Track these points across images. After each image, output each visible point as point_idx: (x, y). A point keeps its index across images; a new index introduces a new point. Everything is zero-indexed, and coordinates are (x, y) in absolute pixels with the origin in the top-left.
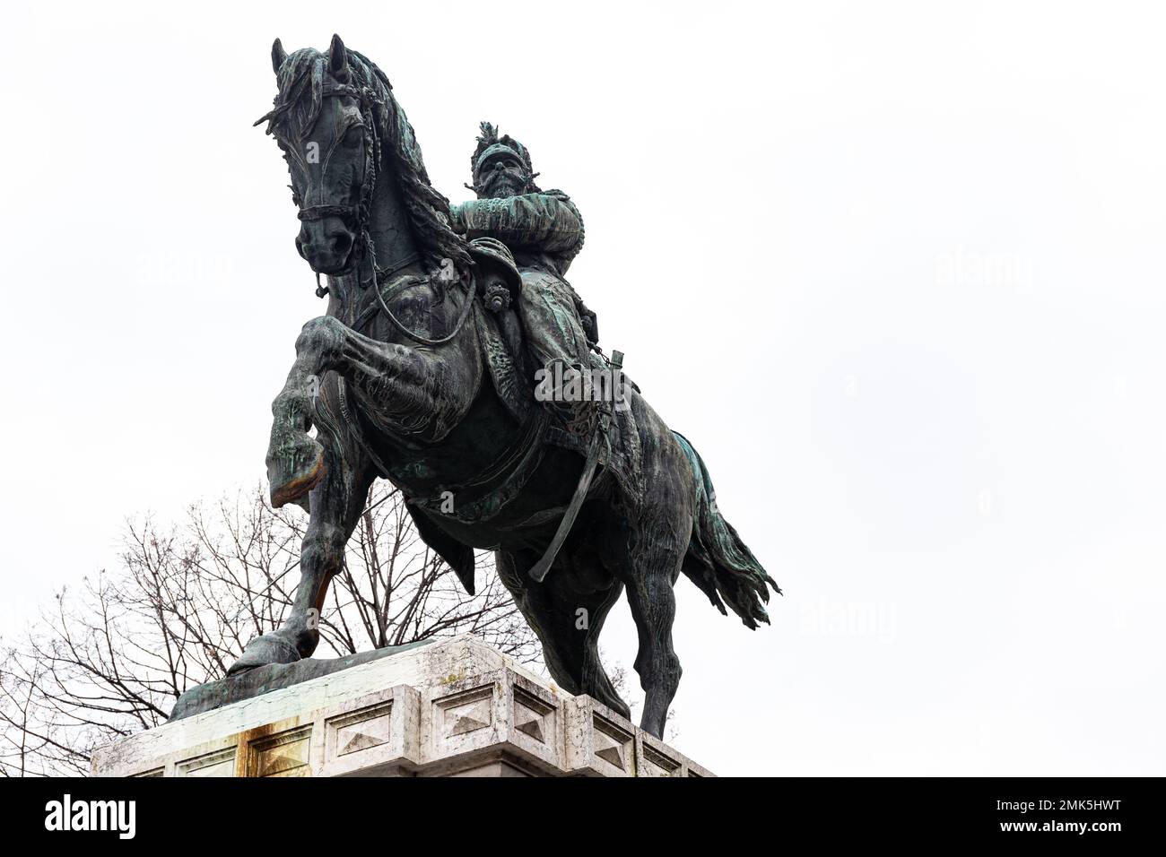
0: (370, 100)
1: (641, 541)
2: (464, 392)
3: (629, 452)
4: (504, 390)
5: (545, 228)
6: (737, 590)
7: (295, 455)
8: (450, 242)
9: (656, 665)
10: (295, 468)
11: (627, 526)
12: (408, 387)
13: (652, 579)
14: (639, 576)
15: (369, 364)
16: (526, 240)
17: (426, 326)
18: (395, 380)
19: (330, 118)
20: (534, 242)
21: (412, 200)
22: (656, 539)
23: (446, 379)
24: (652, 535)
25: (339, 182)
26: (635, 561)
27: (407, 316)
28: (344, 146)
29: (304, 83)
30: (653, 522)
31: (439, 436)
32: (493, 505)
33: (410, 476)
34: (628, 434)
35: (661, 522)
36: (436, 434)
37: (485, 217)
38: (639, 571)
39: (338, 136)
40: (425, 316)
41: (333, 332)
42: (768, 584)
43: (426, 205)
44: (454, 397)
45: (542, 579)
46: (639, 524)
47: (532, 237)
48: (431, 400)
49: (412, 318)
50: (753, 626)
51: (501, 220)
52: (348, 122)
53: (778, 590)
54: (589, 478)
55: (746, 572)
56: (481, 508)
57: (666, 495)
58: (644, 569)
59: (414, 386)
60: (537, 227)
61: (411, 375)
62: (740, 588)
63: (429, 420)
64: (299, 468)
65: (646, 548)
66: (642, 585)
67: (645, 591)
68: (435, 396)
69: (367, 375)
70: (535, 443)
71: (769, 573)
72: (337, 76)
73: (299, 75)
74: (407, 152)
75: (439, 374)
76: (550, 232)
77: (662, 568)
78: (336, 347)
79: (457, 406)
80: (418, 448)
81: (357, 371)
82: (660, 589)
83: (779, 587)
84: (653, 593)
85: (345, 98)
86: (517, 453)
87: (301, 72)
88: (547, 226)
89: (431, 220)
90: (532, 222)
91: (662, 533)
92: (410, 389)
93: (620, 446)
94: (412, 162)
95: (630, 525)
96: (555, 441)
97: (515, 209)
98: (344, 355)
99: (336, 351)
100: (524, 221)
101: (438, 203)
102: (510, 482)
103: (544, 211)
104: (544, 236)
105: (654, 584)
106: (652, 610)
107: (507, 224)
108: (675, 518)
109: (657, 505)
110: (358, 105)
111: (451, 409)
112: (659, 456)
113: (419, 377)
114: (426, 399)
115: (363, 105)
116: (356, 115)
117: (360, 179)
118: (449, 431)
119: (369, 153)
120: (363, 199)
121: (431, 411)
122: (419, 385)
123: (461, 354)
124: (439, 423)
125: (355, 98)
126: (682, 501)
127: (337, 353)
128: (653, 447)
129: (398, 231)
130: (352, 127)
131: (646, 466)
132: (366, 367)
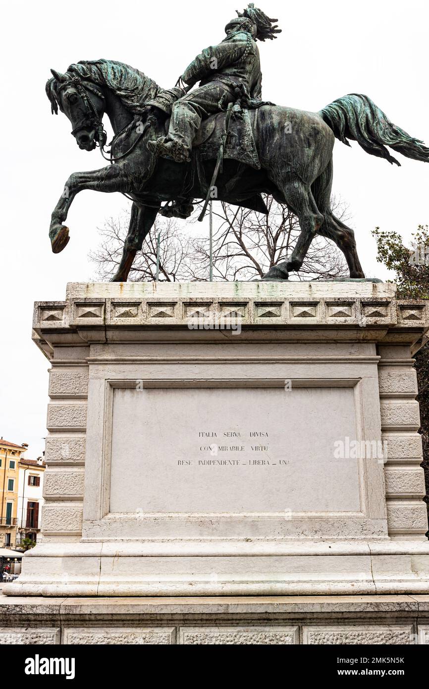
0: (76, 82)
1: (274, 174)
2: (139, 168)
3: (243, 144)
12: (111, 181)
13: (287, 187)
15: (93, 181)
18: (105, 181)
19: (63, 99)
21: (121, 100)
22: (281, 170)
23: (127, 169)
24: (278, 169)
25: (78, 118)
28: (73, 104)
29: (51, 93)
30: (276, 164)
31: (139, 189)
34: (244, 135)
36: (136, 189)
37: (189, 72)
39: (67, 104)
40: (121, 147)
44: (133, 173)
48: (125, 179)
52: (66, 97)
55: (397, 143)
57: (280, 149)
60: (205, 64)
61: (111, 175)
63: (130, 186)
65: (279, 176)
68: (126, 176)
70: (198, 163)
72: (61, 82)
74: (111, 85)
75: (125, 168)
77: (290, 180)
81: (89, 186)
84: (288, 193)
86: (193, 172)
88: (208, 61)
91: (283, 166)
93: (238, 144)
96: (204, 159)
97: (196, 62)
98: (80, 184)
100: (200, 65)
102: (202, 182)
105: (288, 189)
108: (287, 157)
109: (275, 156)
110: (72, 87)
111: (135, 178)
112: (278, 131)
113: (115, 175)
114: (123, 180)
115: (75, 85)
116: (68, 93)
117: (85, 111)
118: (142, 185)
119: (85, 100)
120: (90, 117)
121: (128, 183)
122: (116, 177)
123: (140, 153)
124: (135, 185)
125: (70, 85)
126: (292, 146)
127: (74, 186)
128: (274, 129)
129: (122, 114)
130: (69, 97)
131: (269, 140)
132: (92, 183)
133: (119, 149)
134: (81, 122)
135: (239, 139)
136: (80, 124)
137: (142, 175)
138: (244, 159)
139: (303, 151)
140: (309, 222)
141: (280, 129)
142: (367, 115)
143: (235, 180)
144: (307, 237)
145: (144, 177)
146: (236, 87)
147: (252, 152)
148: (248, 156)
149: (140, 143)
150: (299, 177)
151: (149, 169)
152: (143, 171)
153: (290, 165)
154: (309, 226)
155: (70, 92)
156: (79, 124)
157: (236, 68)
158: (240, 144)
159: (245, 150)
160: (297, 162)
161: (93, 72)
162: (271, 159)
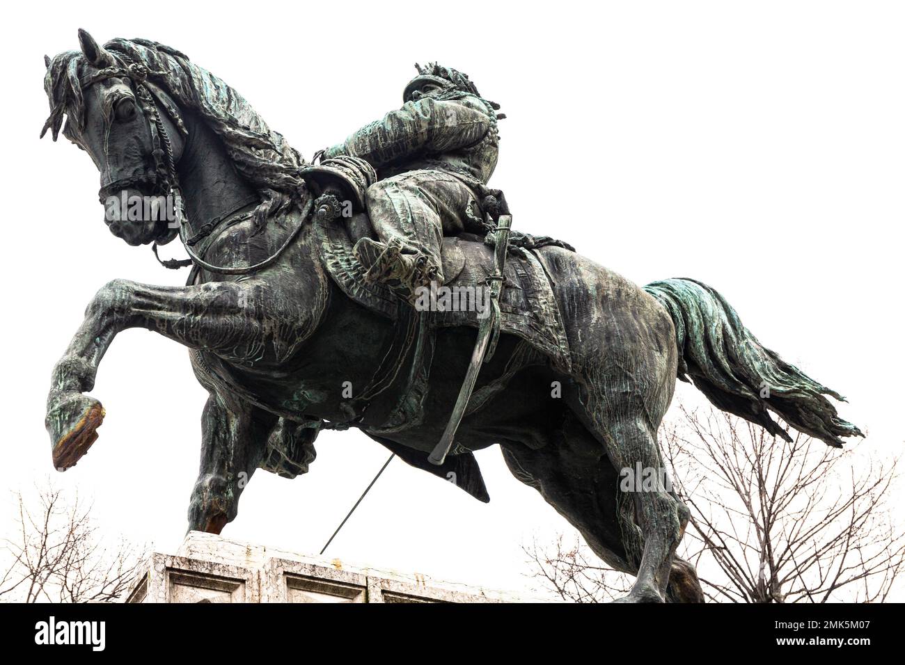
0: (138, 74)
1: (592, 392)
2: (295, 304)
3: (537, 308)
4: (355, 292)
5: (423, 130)
6: (799, 413)
7: (60, 415)
8: (274, 173)
9: (646, 514)
10: (61, 428)
11: (575, 383)
12: (222, 319)
13: (618, 427)
14: (602, 428)
15: (171, 310)
16: (410, 148)
17: (242, 256)
18: (204, 316)
19: (96, 104)
20: (420, 146)
21: (231, 149)
22: (609, 385)
23: (266, 299)
25: (126, 157)
26: (594, 414)
27: (224, 254)
28: (120, 123)
29: (64, 82)
30: (598, 371)
31: (282, 356)
32: (413, 406)
33: (305, 405)
34: (535, 291)
35: (608, 367)
36: (277, 355)
37: (364, 142)
38: (600, 424)
39: (107, 117)
40: (242, 248)
41: (114, 291)
42: (827, 396)
43: (243, 149)
44: (281, 313)
45: (442, 461)
46: (585, 377)
47: (415, 143)
48: (255, 324)
49: (229, 254)
50: (839, 445)
51: (379, 139)
52: (110, 100)
53: (841, 400)
54: (483, 348)
55: (794, 391)
56: (404, 413)
57: (608, 339)
58: (605, 421)
59: (228, 317)
60: (415, 131)
61: (221, 307)
62: (800, 410)
63: (263, 344)
64: (64, 426)
65: (601, 398)
66: (608, 435)
67: (613, 441)
68: (259, 317)
69: (169, 321)
70: (422, 332)
71: (824, 384)
72: (97, 64)
73: (56, 77)
74: (211, 108)
75: (258, 296)
76: (430, 131)
77: (626, 413)
78: (117, 304)
79: (288, 321)
80: (285, 375)
81: (157, 321)
82: (628, 434)
83: (842, 395)
84: (621, 441)
85: (107, 81)
86: (405, 348)
87: (57, 74)
88: (425, 126)
89: (250, 160)
90: (408, 128)
91: (614, 378)
92: (225, 319)
93: (524, 306)
94: (218, 115)
95: (577, 381)
97: (390, 123)
98: (134, 310)
99: (119, 308)
100: (401, 131)
101: (254, 143)
102: (415, 378)
103: (417, 114)
104: (425, 137)
105: (620, 432)
106: (624, 459)
107: (386, 140)
108: (626, 358)
109: (597, 351)
110: (125, 82)
111: (283, 326)
112: (597, 303)
113: (232, 307)
114: (250, 325)
115: (134, 81)
116: (117, 91)
117: (147, 147)
118: (292, 348)
119: (152, 121)
120: (158, 164)
121: (261, 334)
122: (235, 314)
123: (292, 271)
124: (276, 343)
125: (120, 77)
126: (633, 340)
127: (122, 310)
128: (588, 296)
129: (225, 182)
130: (117, 103)
131: (580, 317)
132: (167, 314)
133: (238, 253)
134: (134, 169)
135: (526, 298)
136: (129, 174)
137: (301, 323)
138: (541, 342)
139: (651, 356)
140: (671, 514)
141: (600, 300)
142: (724, 325)
143: (491, 390)
144: (667, 549)
145: (301, 330)
146: (488, 194)
147: (558, 330)
148: (548, 336)
149: (292, 251)
150: (645, 411)
151: (313, 311)
152: (303, 315)
153: (631, 379)
154: (671, 523)
155: (123, 93)
156: (125, 172)
157: (464, 162)
158: (529, 308)
159: (543, 323)
160: (644, 376)
161: (171, 68)
162: (589, 357)
